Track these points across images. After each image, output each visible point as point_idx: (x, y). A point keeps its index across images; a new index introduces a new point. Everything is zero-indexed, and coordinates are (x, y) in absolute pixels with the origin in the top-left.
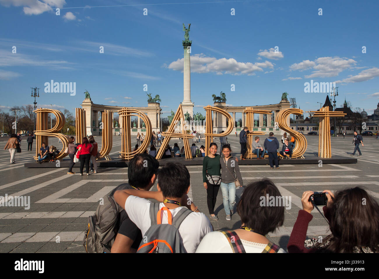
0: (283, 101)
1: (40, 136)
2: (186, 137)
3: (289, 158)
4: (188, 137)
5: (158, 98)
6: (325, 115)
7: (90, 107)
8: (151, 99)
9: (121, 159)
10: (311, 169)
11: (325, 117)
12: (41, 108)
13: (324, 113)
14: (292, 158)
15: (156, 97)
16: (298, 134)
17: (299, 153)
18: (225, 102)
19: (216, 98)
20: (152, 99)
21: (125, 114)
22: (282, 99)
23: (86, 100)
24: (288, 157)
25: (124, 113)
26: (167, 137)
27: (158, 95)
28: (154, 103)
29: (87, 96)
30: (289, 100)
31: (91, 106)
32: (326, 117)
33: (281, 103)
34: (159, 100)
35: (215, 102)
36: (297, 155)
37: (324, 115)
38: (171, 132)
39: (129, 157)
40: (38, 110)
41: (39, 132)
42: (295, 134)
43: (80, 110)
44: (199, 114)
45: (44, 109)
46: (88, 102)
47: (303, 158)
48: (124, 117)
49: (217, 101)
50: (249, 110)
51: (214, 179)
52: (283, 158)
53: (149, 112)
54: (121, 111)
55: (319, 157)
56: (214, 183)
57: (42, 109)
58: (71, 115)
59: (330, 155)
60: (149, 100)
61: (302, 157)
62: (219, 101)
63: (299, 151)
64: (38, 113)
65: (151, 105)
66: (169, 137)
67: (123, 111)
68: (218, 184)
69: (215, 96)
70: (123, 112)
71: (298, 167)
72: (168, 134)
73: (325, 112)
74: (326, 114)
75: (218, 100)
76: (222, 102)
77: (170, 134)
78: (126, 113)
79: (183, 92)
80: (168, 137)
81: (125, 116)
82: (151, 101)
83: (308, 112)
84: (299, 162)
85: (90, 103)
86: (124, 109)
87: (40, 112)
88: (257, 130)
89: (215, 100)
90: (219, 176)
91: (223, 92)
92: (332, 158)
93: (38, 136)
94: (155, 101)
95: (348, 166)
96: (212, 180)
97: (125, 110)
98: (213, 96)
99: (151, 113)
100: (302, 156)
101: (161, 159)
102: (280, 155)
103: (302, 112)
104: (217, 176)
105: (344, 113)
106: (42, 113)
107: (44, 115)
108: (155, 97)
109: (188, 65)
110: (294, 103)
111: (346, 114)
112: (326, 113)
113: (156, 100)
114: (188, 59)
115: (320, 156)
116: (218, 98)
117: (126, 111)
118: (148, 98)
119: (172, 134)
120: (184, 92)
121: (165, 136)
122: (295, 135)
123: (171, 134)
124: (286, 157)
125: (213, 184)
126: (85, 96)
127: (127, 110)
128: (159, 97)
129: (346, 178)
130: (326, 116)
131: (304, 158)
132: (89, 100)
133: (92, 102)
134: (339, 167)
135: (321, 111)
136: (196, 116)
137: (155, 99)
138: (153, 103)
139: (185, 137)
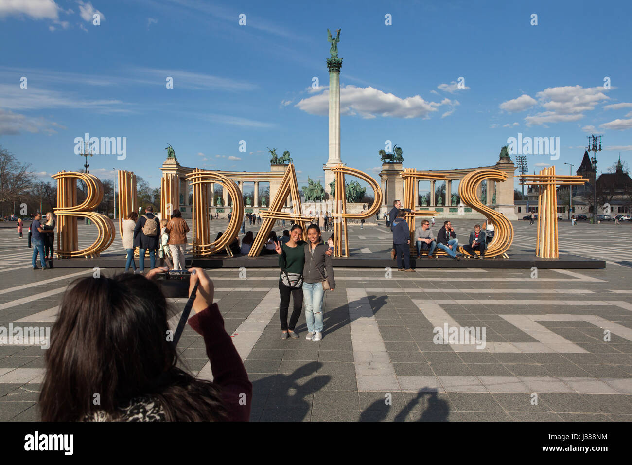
0: (502, 162)
1: (62, 216)
2: (300, 219)
3: (479, 257)
4: (303, 220)
5: (287, 157)
6: (549, 183)
7: (176, 172)
8: (276, 157)
9: (191, 256)
10: (514, 277)
11: (547, 185)
12: (65, 171)
13: (546, 179)
14: (485, 257)
15: (285, 155)
16: (497, 216)
17: (499, 249)
18: (401, 163)
19: (386, 156)
20: (278, 158)
21: (199, 180)
22: (501, 158)
23: (169, 160)
24: (477, 256)
25: (197, 179)
26: (267, 218)
27: (288, 152)
28: (282, 165)
29: (171, 154)
30: (513, 160)
31: (178, 170)
32: (551, 185)
33: (498, 164)
34: (289, 160)
35: (384, 164)
36: (496, 252)
37: (547, 181)
38: (274, 211)
39: (205, 252)
40: (59, 174)
41: (61, 211)
42: (493, 215)
43: (126, 174)
44: (355, 184)
45: (69, 172)
46: (172, 163)
47: (506, 257)
48: (197, 185)
49: (387, 161)
50: (410, 173)
51: (290, 278)
52: (469, 257)
53: (273, 181)
54: (192, 175)
55: (537, 256)
56: (290, 284)
57: (65, 173)
58: (147, 186)
59: (556, 253)
60: (272, 160)
61: (504, 257)
62: (391, 162)
63: (498, 246)
64: (59, 178)
65: (275, 169)
66: (272, 219)
67: (195, 175)
68: (297, 286)
69: (385, 152)
70: (194, 177)
71: (493, 273)
72: (270, 213)
73: (548, 177)
74: (551, 181)
75: (389, 160)
76: (397, 163)
77: (273, 213)
78: (200, 178)
79: (328, 145)
80: (270, 219)
81: (199, 184)
82: (275, 162)
83: (518, 177)
84: (498, 264)
85: (176, 166)
86: (197, 172)
87: (62, 178)
88: (456, 210)
89: (383, 160)
90: (299, 275)
91: (398, 146)
92: (559, 259)
93: (60, 216)
94: (282, 161)
95: (585, 274)
96: (288, 279)
97: (199, 173)
98: (381, 152)
99: (275, 181)
100: (505, 254)
101: (257, 255)
102: (464, 251)
103: (504, 176)
104: (297, 274)
105: (584, 178)
106: (66, 179)
107: (69, 182)
108: (282, 156)
109: (337, 99)
110: (522, 164)
111: (588, 180)
112: (549, 179)
113: (284, 160)
114: (337, 89)
115: (539, 256)
116: (389, 156)
117: (200, 176)
118: (271, 156)
119: (276, 214)
120: (330, 146)
121: (264, 218)
122: (493, 217)
123: (274, 215)
124: (475, 256)
125: (288, 285)
126: (167, 155)
127: (202, 174)
128: (289, 155)
129: (568, 294)
130: (551, 183)
131: (508, 258)
132: (174, 160)
133: (178, 164)
134: (568, 274)
135: (543, 174)
136: (350, 187)
137: (283, 158)
138: (279, 164)
139: (297, 219)
